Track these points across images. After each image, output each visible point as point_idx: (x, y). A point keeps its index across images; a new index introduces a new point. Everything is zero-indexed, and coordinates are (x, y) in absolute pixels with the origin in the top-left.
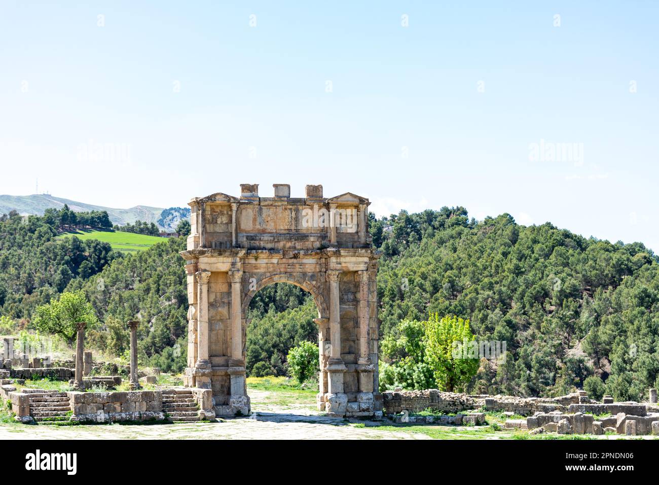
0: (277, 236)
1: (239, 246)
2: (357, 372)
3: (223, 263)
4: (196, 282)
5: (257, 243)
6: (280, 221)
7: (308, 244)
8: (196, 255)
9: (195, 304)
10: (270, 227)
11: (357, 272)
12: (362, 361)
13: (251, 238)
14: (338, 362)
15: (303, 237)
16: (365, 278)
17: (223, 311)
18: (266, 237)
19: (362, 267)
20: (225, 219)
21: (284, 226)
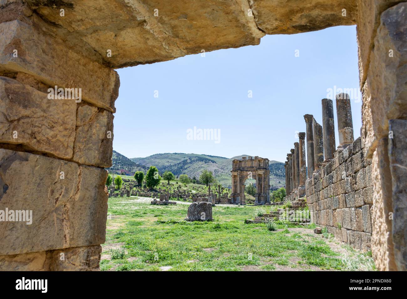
0: (248, 168)
1: (239, 170)
3: (236, 174)
5: (244, 169)
6: (249, 164)
7: (254, 169)
10: (247, 166)
11: (261, 175)
13: (243, 168)
14: (257, 194)
15: (253, 167)
16: (263, 175)
18: (246, 168)
19: (262, 173)
21: (250, 165)
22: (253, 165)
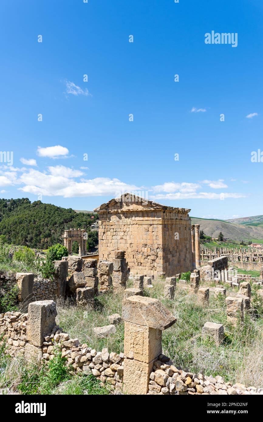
0: (76, 235)
2: (85, 252)
3: (70, 239)
4: (66, 241)
7: (79, 236)
8: (66, 238)
9: (66, 244)
10: (75, 234)
12: (86, 250)
15: (79, 235)
17: (70, 245)
20: (69, 233)
21: (76, 234)
22: (78, 234)
